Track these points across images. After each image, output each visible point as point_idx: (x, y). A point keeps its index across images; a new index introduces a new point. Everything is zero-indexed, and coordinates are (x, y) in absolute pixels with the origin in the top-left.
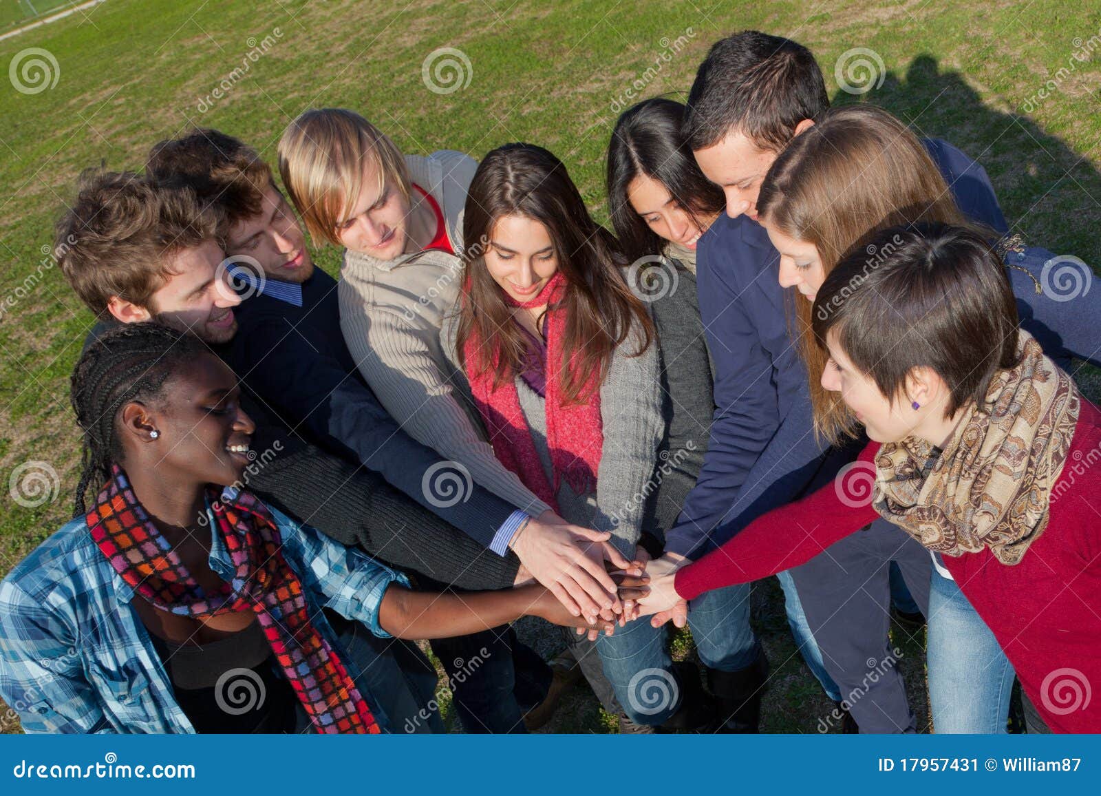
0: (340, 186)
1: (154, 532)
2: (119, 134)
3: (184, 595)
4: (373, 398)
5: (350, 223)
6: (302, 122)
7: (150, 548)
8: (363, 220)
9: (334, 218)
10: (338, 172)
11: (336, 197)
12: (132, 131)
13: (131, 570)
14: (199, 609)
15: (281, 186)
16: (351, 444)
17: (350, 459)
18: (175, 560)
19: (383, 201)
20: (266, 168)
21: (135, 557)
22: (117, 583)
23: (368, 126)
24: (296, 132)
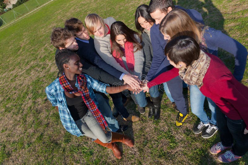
0: (94, 26)
1: (67, 81)
2: (62, 17)
3: (71, 91)
4: (100, 57)
5: (95, 32)
6: (88, 16)
7: (67, 84)
8: (97, 31)
9: (93, 31)
10: (93, 24)
11: (93, 28)
12: (64, 17)
13: (64, 87)
14: (73, 92)
15: (85, 26)
16: (97, 64)
17: (97, 67)
18: (70, 86)
19: (101, 28)
20: (82, 23)
21: (64, 85)
22: (62, 88)
23: (98, 16)
24: (87, 17)
